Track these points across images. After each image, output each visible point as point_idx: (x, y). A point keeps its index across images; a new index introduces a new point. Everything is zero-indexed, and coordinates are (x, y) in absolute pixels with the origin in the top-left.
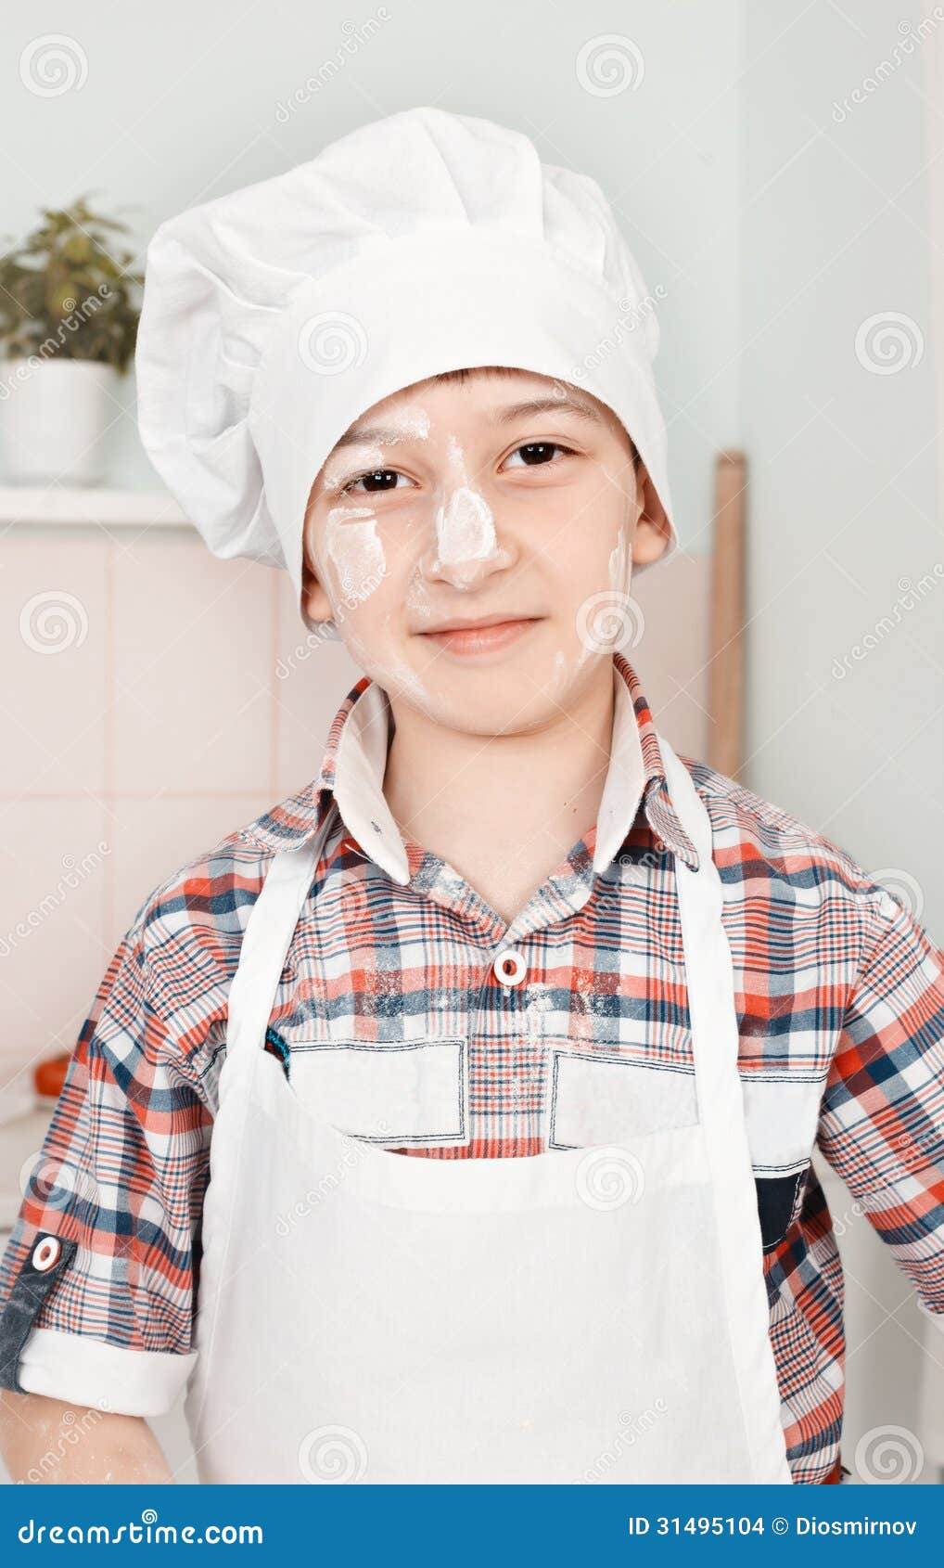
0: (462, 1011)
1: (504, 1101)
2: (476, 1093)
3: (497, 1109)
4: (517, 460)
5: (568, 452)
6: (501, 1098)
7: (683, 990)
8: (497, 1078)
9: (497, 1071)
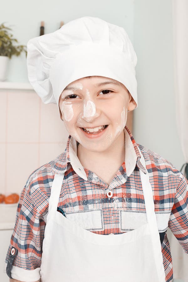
0: (101, 203)
1: (110, 221)
2: (105, 220)
3: (109, 223)
4: (101, 93)
5: (112, 92)
6: (110, 220)
7: (143, 196)
8: (109, 216)
9: (109, 215)
